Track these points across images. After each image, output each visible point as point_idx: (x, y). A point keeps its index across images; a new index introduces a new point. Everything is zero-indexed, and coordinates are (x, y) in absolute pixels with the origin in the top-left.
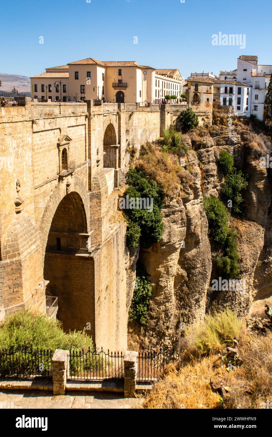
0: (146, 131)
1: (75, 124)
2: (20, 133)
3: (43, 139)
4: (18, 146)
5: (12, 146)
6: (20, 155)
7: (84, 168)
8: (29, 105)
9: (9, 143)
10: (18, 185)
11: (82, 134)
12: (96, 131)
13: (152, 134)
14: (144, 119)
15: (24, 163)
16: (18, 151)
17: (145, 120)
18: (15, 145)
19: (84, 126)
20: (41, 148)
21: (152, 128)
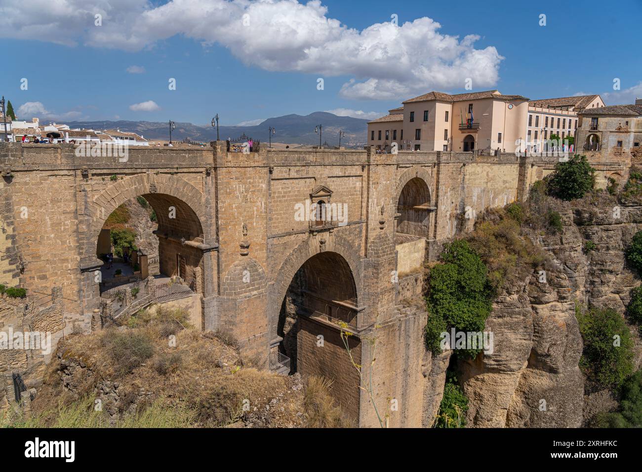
0: (488, 192)
1: (341, 174)
2: (250, 178)
3: (288, 188)
4: (247, 191)
5: (239, 190)
6: (249, 200)
7: (356, 228)
8: (264, 150)
9: (236, 187)
10: (245, 228)
11: (355, 188)
12: (380, 186)
13: (500, 197)
14: (485, 173)
15: (255, 208)
16: (247, 195)
17: (488, 175)
18: (242, 189)
19: (361, 178)
20: (284, 197)
21: (500, 188)
